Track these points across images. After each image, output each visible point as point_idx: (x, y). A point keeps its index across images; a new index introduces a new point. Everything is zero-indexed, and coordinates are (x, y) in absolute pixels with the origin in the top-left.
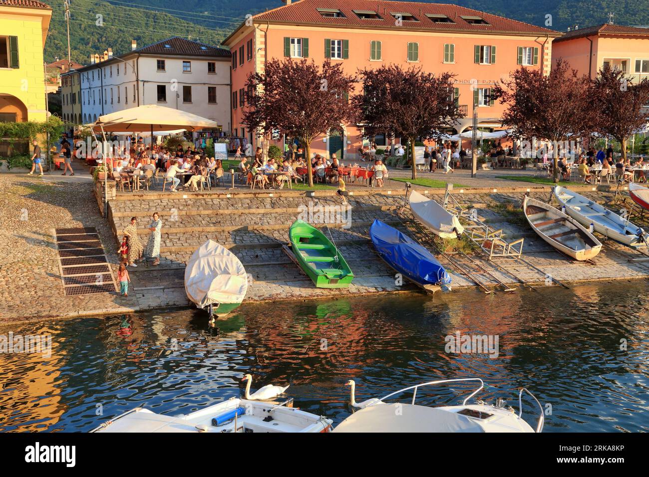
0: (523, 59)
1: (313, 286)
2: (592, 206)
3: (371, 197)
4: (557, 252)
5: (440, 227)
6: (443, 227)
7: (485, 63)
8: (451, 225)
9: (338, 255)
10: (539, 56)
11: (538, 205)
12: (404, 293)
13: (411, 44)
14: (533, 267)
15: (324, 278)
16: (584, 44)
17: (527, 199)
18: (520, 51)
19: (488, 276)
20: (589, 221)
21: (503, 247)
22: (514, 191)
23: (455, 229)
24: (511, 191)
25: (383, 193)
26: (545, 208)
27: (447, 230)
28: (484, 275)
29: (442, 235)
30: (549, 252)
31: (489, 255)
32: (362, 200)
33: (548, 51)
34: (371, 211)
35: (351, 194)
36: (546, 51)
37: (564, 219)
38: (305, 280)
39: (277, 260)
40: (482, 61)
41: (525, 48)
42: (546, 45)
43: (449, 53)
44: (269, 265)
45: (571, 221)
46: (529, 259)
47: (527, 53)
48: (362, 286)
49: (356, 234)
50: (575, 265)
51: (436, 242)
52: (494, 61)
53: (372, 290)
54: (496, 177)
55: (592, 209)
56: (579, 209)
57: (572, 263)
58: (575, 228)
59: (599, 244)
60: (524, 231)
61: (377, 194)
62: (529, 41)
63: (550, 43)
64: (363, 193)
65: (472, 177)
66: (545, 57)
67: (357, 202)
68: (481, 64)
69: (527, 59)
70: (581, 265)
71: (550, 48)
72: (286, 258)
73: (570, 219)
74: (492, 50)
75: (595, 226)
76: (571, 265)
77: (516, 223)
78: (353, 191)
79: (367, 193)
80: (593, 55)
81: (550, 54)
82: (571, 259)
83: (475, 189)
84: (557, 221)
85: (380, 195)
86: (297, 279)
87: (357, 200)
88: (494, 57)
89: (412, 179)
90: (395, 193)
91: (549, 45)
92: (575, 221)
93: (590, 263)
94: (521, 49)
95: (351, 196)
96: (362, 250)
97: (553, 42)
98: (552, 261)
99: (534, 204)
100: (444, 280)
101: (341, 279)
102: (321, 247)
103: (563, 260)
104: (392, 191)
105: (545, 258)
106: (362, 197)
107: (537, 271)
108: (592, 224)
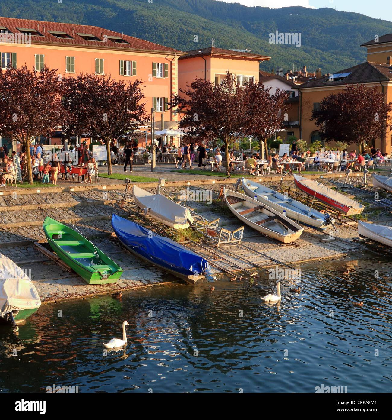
0: (157, 72)
1: (86, 283)
2: (275, 195)
3: (90, 192)
4: (263, 236)
5: (175, 219)
6: (177, 219)
7: (127, 75)
8: (185, 217)
9: (97, 250)
10: (168, 70)
11: (235, 196)
12: (168, 284)
13: (68, 58)
14: (256, 252)
15: (97, 274)
16: (200, 62)
17: (226, 190)
18: (154, 66)
19: (226, 262)
20: (282, 208)
21: (228, 234)
22: (203, 183)
23: (188, 220)
24: (201, 183)
25: (99, 188)
26: (242, 198)
27: (181, 221)
28: (222, 262)
29: (176, 227)
30: (257, 237)
31: (218, 243)
32: (84, 195)
33: (175, 67)
34: (96, 206)
35: (72, 190)
36: (173, 67)
37: (261, 207)
38: (72, 277)
39: (34, 258)
40: (125, 74)
41: (158, 64)
42: (173, 62)
43: (100, 66)
44: (30, 263)
45: (268, 209)
46: (247, 244)
47: (160, 68)
48: (127, 279)
49: (93, 228)
50: (285, 248)
51: (167, 232)
52: (135, 74)
53: (139, 283)
54: (171, 171)
55: (276, 197)
56: (267, 197)
57: (280, 246)
58: (273, 215)
59: (301, 229)
60: (229, 219)
61: (94, 190)
62: (160, 57)
63: (177, 60)
64: (83, 189)
65: (152, 171)
66: (173, 71)
67: (82, 198)
68: (125, 76)
69: (160, 72)
70: (289, 247)
71: (177, 64)
72: (40, 255)
73: (267, 207)
74: (132, 64)
75: (287, 212)
76: (281, 248)
77: (219, 212)
78: (74, 188)
79: (86, 189)
80: (207, 71)
81: (177, 69)
82: (279, 242)
83: (173, 182)
84: (256, 209)
85: (97, 190)
86: (62, 277)
87: (79, 195)
88: (135, 70)
89: (108, 174)
90: (109, 188)
91: (176, 62)
92: (271, 209)
93: (293, 245)
94: (155, 64)
95: (73, 192)
96: (105, 244)
97: (179, 59)
98: (265, 245)
99: (232, 195)
100: (207, 270)
101: (112, 275)
102: (76, 243)
103: (272, 243)
104: (107, 186)
105: (257, 242)
106: (83, 192)
107: (260, 255)
108: (284, 211)
